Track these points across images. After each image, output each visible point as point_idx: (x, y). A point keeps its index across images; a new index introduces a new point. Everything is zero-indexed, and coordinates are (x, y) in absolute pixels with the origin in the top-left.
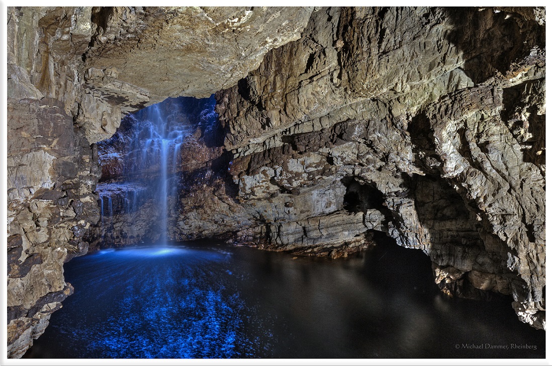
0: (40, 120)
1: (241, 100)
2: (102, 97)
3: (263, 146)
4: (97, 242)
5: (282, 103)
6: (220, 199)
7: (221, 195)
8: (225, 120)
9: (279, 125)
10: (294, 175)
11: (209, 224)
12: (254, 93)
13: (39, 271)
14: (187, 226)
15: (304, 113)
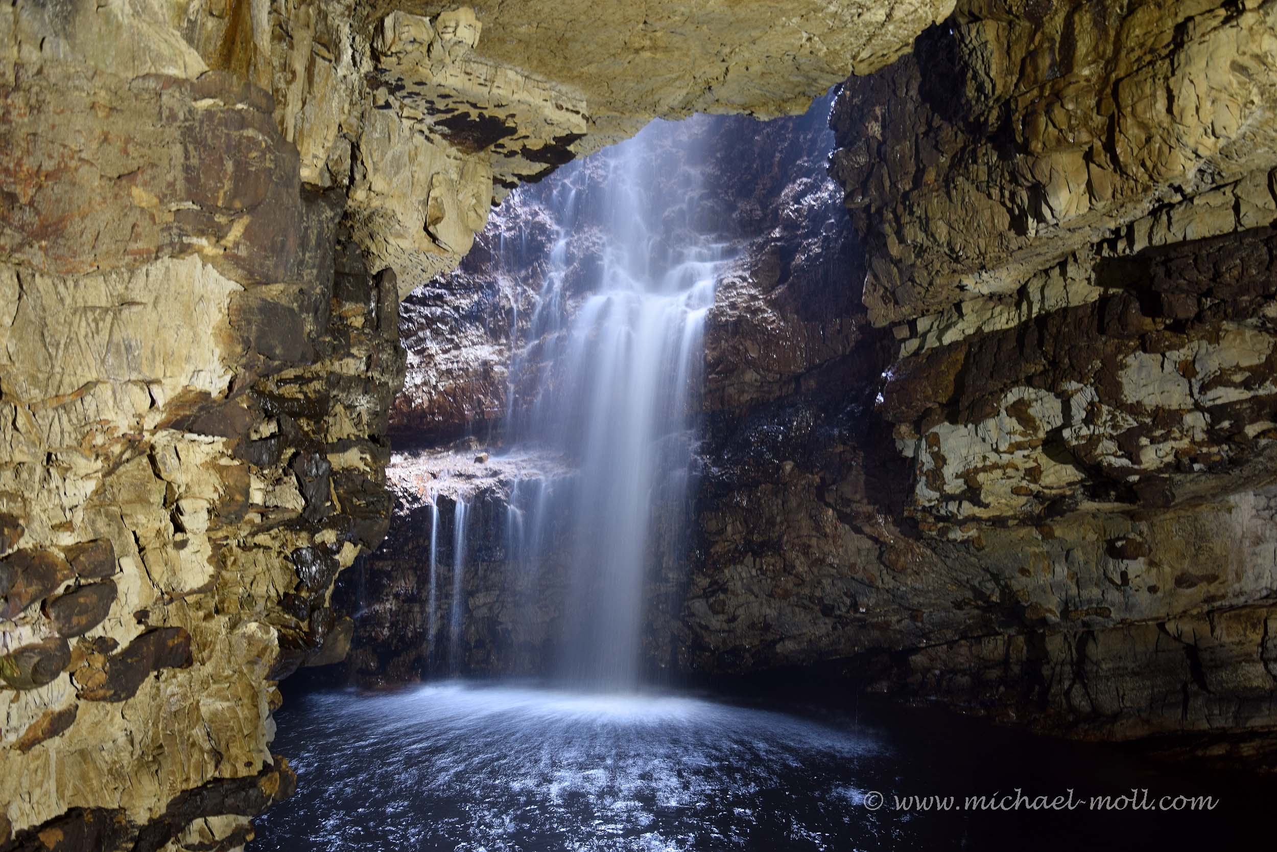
0: (191, 147)
1: (929, 123)
2: (430, 120)
3: (1018, 306)
4: (413, 654)
5: (1098, 120)
6: (843, 517)
7: (848, 502)
8: (868, 207)
9: (1084, 210)
10: (1148, 420)
11: (802, 616)
12: (980, 88)
13: (185, 697)
14: (721, 617)
15: (1195, 152)
